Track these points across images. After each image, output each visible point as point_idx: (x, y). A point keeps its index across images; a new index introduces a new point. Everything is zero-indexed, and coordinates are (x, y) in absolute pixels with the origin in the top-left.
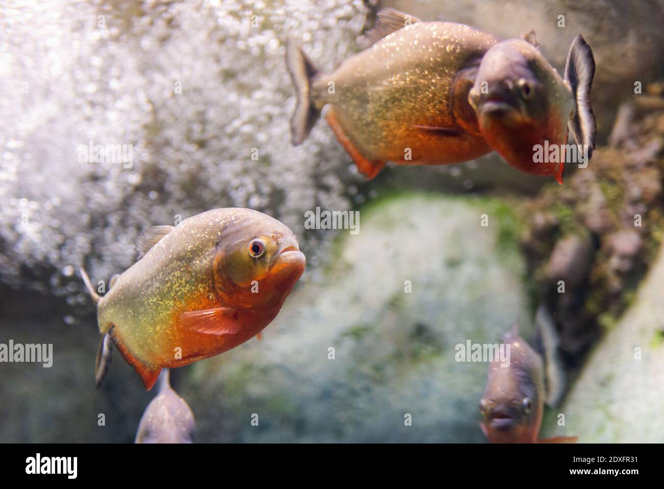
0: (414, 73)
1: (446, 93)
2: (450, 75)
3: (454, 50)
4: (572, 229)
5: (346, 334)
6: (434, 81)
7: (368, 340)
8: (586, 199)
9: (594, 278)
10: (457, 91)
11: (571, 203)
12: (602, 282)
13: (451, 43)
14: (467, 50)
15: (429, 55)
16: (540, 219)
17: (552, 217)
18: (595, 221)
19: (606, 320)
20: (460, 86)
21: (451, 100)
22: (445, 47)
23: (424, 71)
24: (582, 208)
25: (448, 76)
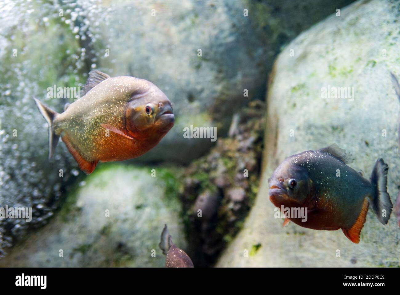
0: (106, 107)
1: (122, 116)
2: (123, 106)
3: (125, 91)
4: (207, 186)
5: (76, 250)
6: (115, 110)
7: (90, 253)
8: (215, 169)
9: (220, 213)
10: (128, 115)
11: (207, 171)
12: (225, 216)
13: (123, 87)
14: (131, 90)
15: (113, 95)
16: (189, 181)
17: (196, 179)
18: (220, 182)
19: (227, 238)
20: (128, 112)
21: (124, 120)
22: (120, 90)
23: (110, 105)
24: (213, 174)
25: (122, 107)
